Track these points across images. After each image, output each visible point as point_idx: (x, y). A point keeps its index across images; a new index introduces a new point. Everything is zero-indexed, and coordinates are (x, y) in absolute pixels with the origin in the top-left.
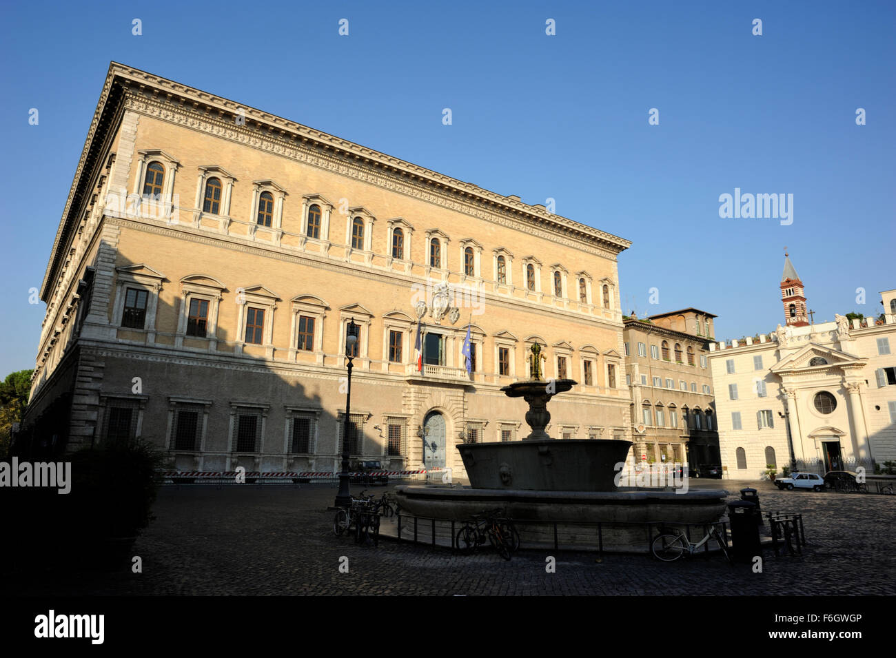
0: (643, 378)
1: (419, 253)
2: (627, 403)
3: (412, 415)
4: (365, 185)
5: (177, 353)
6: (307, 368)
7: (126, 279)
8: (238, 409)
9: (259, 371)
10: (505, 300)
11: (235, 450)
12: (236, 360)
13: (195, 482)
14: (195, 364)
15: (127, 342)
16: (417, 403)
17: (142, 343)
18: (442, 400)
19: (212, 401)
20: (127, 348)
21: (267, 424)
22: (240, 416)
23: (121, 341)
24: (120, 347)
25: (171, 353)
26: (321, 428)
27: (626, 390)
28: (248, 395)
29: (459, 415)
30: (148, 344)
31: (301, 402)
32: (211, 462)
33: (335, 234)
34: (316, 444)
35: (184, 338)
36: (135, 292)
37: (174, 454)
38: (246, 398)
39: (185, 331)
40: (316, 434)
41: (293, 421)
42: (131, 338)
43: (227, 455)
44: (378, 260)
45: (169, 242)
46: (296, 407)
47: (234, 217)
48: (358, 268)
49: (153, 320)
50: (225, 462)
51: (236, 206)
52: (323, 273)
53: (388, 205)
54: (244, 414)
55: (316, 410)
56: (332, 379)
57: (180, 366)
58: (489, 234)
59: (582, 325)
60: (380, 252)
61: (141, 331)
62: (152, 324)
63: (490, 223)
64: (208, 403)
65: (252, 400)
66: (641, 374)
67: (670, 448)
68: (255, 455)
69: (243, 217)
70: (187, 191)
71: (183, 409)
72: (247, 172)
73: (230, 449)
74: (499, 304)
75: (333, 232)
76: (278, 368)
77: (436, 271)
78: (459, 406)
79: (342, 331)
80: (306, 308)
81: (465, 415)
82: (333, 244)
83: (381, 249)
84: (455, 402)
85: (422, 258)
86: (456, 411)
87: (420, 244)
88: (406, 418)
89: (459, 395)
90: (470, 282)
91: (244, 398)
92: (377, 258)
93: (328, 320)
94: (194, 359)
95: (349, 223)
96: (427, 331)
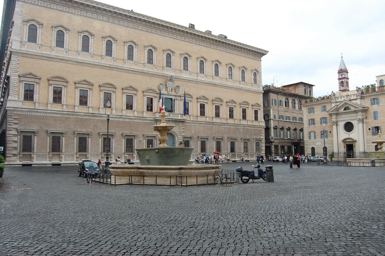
0: (275, 116)
1: (160, 61)
2: (263, 128)
3: (158, 135)
4: (133, 30)
5: (49, 111)
7: (24, 80)
8: (78, 135)
9: (86, 118)
10: (203, 81)
11: (78, 152)
12: (76, 113)
13: (61, 165)
14: (57, 116)
15: (27, 107)
17: (33, 108)
19: (66, 131)
20: (27, 110)
21: (91, 140)
22: (79, 137)
23: (24, 107)
24: (24, 110)
25: (46, 111)
26: (115, 141)
27: (263, 122)
29: (180, 134)
30: (36, 108)
31: (106, 131)
32: (68, 157)
34: (113, 148)
35: (52, 104)
36: (28, 85)
37: (51, 154)
38: (81, 129)
39: (52, 101)
40: (114, 145)
41: (103, 139)
42: (28, 105)
43: (74, 154)
45: (41, 62)
46: (104, 133)
47: (70, 48)
48: (130, 69)
49: (37, 97)
50: (74, 157)
51: (71, 43)
52: (114, 72)
53: (145, 39)
54: (81, 136)
55: (113, 134)
56: (120, 120)
57: (50, 117)
58: (195, 50)
59: (242, 92)
60: (141, 61)
61: (33, 102)
62: (37, 99)
63: (195, 45)
64: (64, 132)
65: (84, 131)
66: (273, 114)
67: (286, 147)
68: (87, 154)
69: (75, 48)
70: (48, 38)
71: (54, 135)
72: (75, 27)
73: (75, 152)
74: (200, 83)
75: (118, 53)
76: (94, 116)
77: (169, 69)
78: (180, 130)
79: (124, 98)
80: (107, 89)
81: (183, 134)
82: (118, 59)
83: (142, 59)
84: (178, 129)
85: (162, 63)
86: (179, 133)
87: (161, 56)
88: (155, 136)
89: (180, 125)
90: (186, 74)
91: (80, 130)
92: (140, 64)
93: (117, 94)
94: (57, 113)
95: (125, 48)
96: (165, 97)
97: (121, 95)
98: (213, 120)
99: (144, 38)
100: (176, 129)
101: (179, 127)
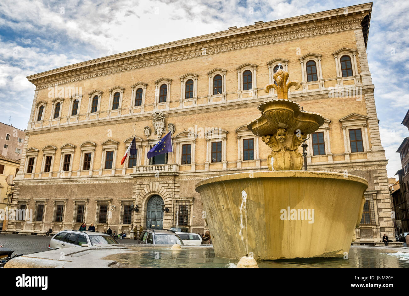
1: (151, 98)
3: (135, 199)
4: (121, 74)
5: (38, 181)
6: (83, 179)
7: (29, 155)
8: (56, 202)
10: (217, 106)
14: (44, 184)
15: (27, 179)
16: (139, 191)
18: (157, 187)
21: (67, 208)
22: (57, 206)
24: (25, 181)
25: (36, 181)
28: (61, 195)
29: (169, 196)
30: (31, 179)
31: (81, 197)
33: (104, 107)
34: (86, 218)
35: (42, 174)
36: (31, 159)
37: (34, 222)
39: (44, 171)
40: (86, 213)
42: (28, 177)
44: (126, 112)
45: (42, 136)
48: (113, 120)
52: (96, 128)
54: (59, 204)
55: (85, 200)
57: (40, 186)
58: (207, 64)
60: (127, 106)
61: (31, 174)
62: (34, 170)
65: (61, 198)
70: (49, 113)
73: (53, 221)
74: (212, 110)
75: (103, 106)
76: (72, 181)
77: (162, 105)
78: (168, 190)
79: (103, 156)
80: (87, 148)
81: (176, 196)
82: (102, 112)
83: (128, 104)
84: (166, 188)
85: (153, 100)
86: (167, 193)
87: (152, 92)
88: (132, 201)
89: (169, 182)
90: (189, 103)
91: (59, 197)
92: (125, 110)
93: (97, 152)
94: (44, 182)
95: (110, 98)
96: (153, 144)
97: (100, 152)
98: (236, 167)
99: (133, 78)
100: (163, 188)
101: (167, 185)
